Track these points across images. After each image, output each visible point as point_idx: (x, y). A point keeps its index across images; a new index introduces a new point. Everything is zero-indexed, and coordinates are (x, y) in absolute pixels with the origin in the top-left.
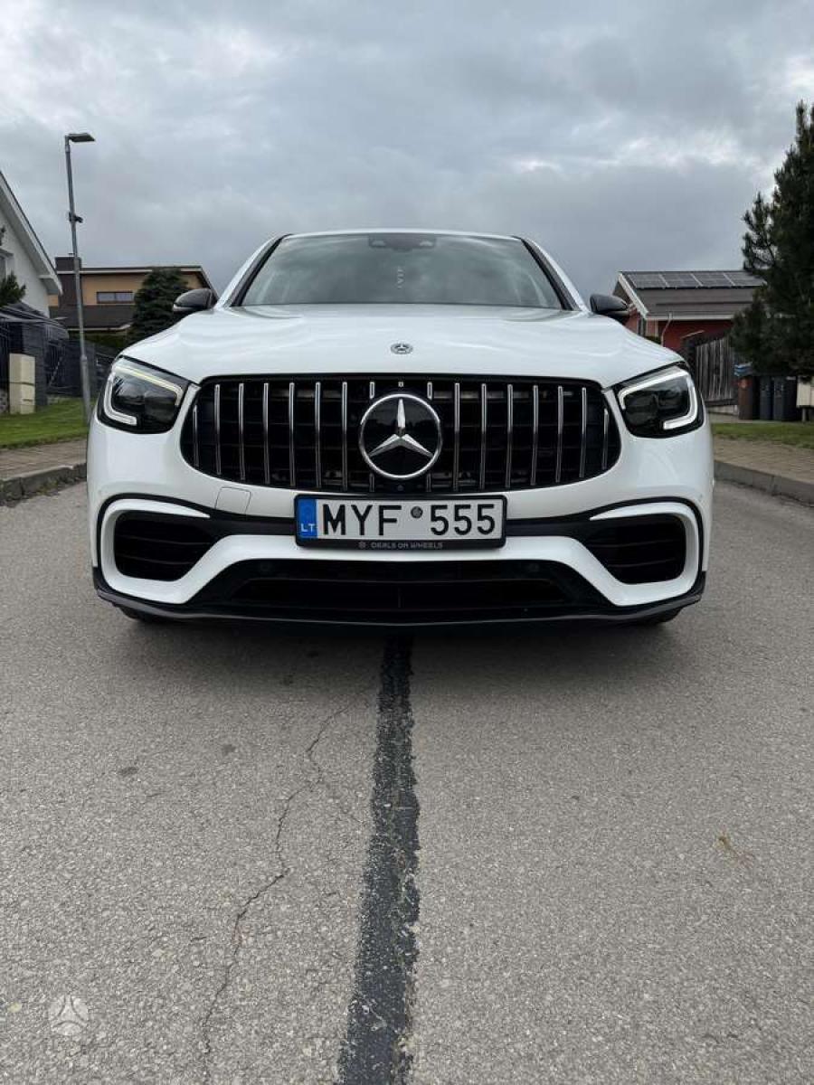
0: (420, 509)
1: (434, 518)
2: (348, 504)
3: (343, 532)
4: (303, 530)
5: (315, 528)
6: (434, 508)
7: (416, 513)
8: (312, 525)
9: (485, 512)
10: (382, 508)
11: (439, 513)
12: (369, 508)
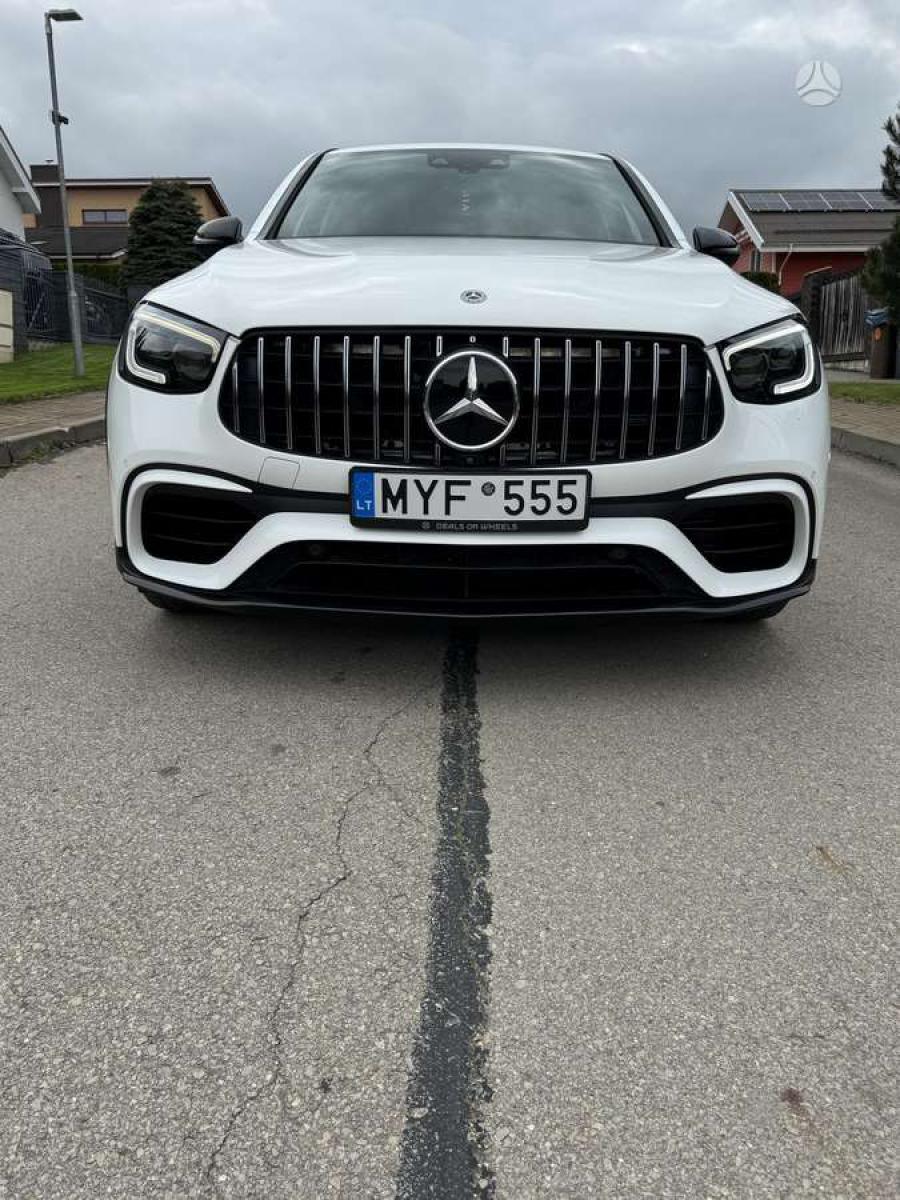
0: (492, 485)
1: (508, 496)
2: (410, 478)
3: (405, 511)
4: (358, 508)
5: (372, 505)
6: (508, 484)
7: (487, 490)
8: (369, 502)
9: (566, 489)
10: (449, 484)
11: (513, 490)
12: (435, 483)
